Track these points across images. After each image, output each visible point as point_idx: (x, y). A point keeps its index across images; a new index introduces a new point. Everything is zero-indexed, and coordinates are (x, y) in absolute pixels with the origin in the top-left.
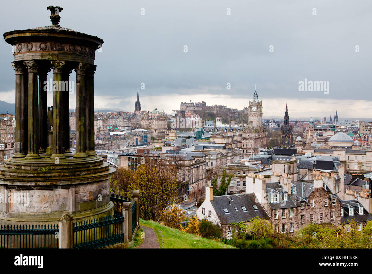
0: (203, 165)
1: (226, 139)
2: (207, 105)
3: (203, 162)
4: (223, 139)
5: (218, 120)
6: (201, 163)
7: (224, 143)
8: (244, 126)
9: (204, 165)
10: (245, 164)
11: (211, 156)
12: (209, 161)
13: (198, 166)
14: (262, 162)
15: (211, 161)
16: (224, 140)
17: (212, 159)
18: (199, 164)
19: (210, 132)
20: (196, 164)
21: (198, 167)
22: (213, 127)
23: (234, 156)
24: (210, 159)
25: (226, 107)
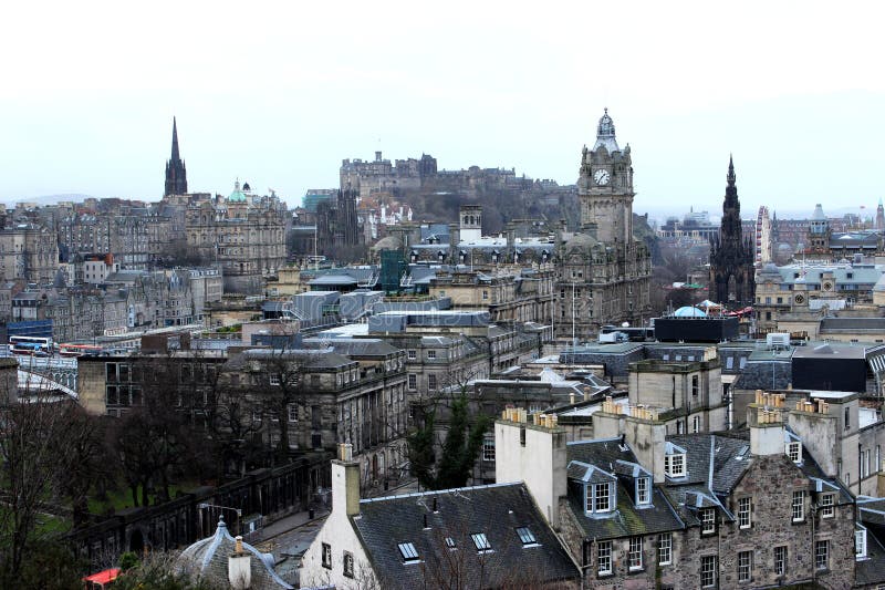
0: (393, 387)
1: (489, 291)
2: (439, 169)
3: (395, 375)
4: (481, 290)
5: (466, 222)
6: (385, 379)
7: (485, 306)
8: (565, 242)
9: (399, 385)
10: (539, 379)
11: (426, 351)
12: (422, 373)
13: (371, 390)
14: (605, 369)
15: (428, 370)
16: (485, 293)
17: (432, 364)
18: (375, 383)
19: (432, 267)
20: (367, 384)
21: (373, 393)
22: (445, 249)
23: (521, 351)
24: (423, 364)
25: (513, 173)
